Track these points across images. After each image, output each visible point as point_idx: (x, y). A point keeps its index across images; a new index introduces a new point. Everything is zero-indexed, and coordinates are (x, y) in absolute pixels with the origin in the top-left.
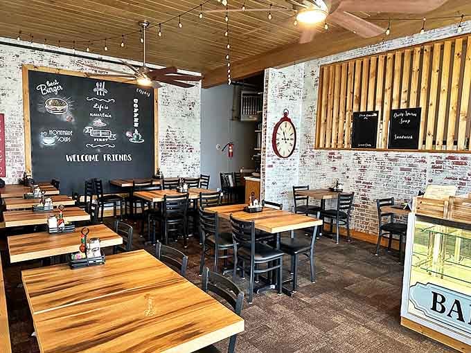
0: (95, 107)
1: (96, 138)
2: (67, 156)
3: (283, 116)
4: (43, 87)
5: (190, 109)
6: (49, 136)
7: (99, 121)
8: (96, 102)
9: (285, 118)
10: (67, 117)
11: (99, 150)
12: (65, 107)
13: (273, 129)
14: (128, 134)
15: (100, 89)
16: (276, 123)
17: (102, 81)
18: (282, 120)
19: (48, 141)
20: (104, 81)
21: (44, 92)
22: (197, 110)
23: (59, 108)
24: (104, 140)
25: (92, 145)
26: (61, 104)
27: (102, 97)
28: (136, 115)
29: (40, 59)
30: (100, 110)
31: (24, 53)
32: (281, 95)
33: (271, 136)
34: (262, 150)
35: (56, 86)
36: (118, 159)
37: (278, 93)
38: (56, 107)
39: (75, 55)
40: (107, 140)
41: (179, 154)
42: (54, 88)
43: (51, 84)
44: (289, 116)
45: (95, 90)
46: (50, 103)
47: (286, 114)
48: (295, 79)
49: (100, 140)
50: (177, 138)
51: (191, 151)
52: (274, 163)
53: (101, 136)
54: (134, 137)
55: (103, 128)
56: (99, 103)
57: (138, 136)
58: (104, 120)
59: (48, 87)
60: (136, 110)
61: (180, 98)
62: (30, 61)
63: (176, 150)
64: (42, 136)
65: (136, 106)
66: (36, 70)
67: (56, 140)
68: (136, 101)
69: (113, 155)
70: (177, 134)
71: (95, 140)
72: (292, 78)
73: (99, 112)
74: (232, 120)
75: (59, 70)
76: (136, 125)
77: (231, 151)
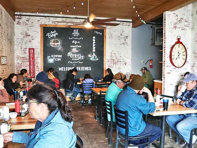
0: (73, 42)
1: (73, 58)
2: (59, 68)
3: (177, 41)
4: (49, 34)
5: (125, 40)
6: (51, 58)
7: (75, 49)
8: (73, 39)
9: (179, 42)
10: (60, 48)
11: (74, 65)
12: (59, 43)
13: (170, 49)
14: (89, 56)
15: (76, 33)
16: (172, 45)
17: (77, 29)
18: (176, 43)
19: (51, 61)
20: (78, 28)
21: (50, 36)
22: (129, 41)
23: (56, 44)
24: (77, 59)
25: (71, 62)
26: (57, 42)
27: (77, 37)
28: (94, 45)
29: (48, 21)
30: (75, 44)
31: (41, 19)
32: (175, 27)
33: (169, 54)
34: (163, 62)
35: (55, 33)
36: (84, 69)
37: (173, 26)
38: (54, 43)
39: (64, 17)
40: (78, 59)
41: (118, 66)
42: (54, 34)
43: (53, 33)
44: (181, 41)
45: (73, 34)
46: (52, 42)
47: (179, 39)
48: (185, 17)
49: (75, 59)
50: (117, 57)
51: (125, 65)
52: (171, 71)
53: (75, 57)
54: (93, 57)
55: (77, 53)
56: (75, 40)
57: (95, 57)
58: (78, 49)
59: (51, 34)
60: (94, 43)
61: (119, 34)
62: (44, 22)
63: (117, 64)
64: (48, 58)
65: (94, 40)
66: (46, 26)
67: (54, 60)
68: (94, 38)
69: (82, 67)
70: (117, 55)
71: (73, 59)
72: (182, 17)
73: (75, 45)
74: (152, 45)
75: (56, 25)
76: (94, 51)
77: (151, 64)
